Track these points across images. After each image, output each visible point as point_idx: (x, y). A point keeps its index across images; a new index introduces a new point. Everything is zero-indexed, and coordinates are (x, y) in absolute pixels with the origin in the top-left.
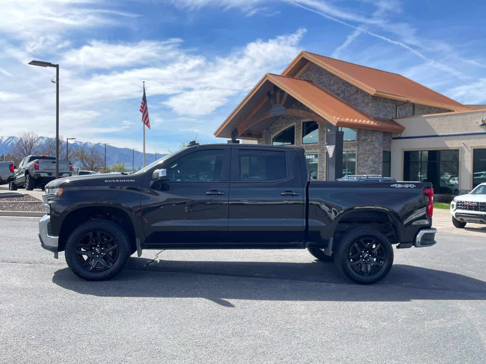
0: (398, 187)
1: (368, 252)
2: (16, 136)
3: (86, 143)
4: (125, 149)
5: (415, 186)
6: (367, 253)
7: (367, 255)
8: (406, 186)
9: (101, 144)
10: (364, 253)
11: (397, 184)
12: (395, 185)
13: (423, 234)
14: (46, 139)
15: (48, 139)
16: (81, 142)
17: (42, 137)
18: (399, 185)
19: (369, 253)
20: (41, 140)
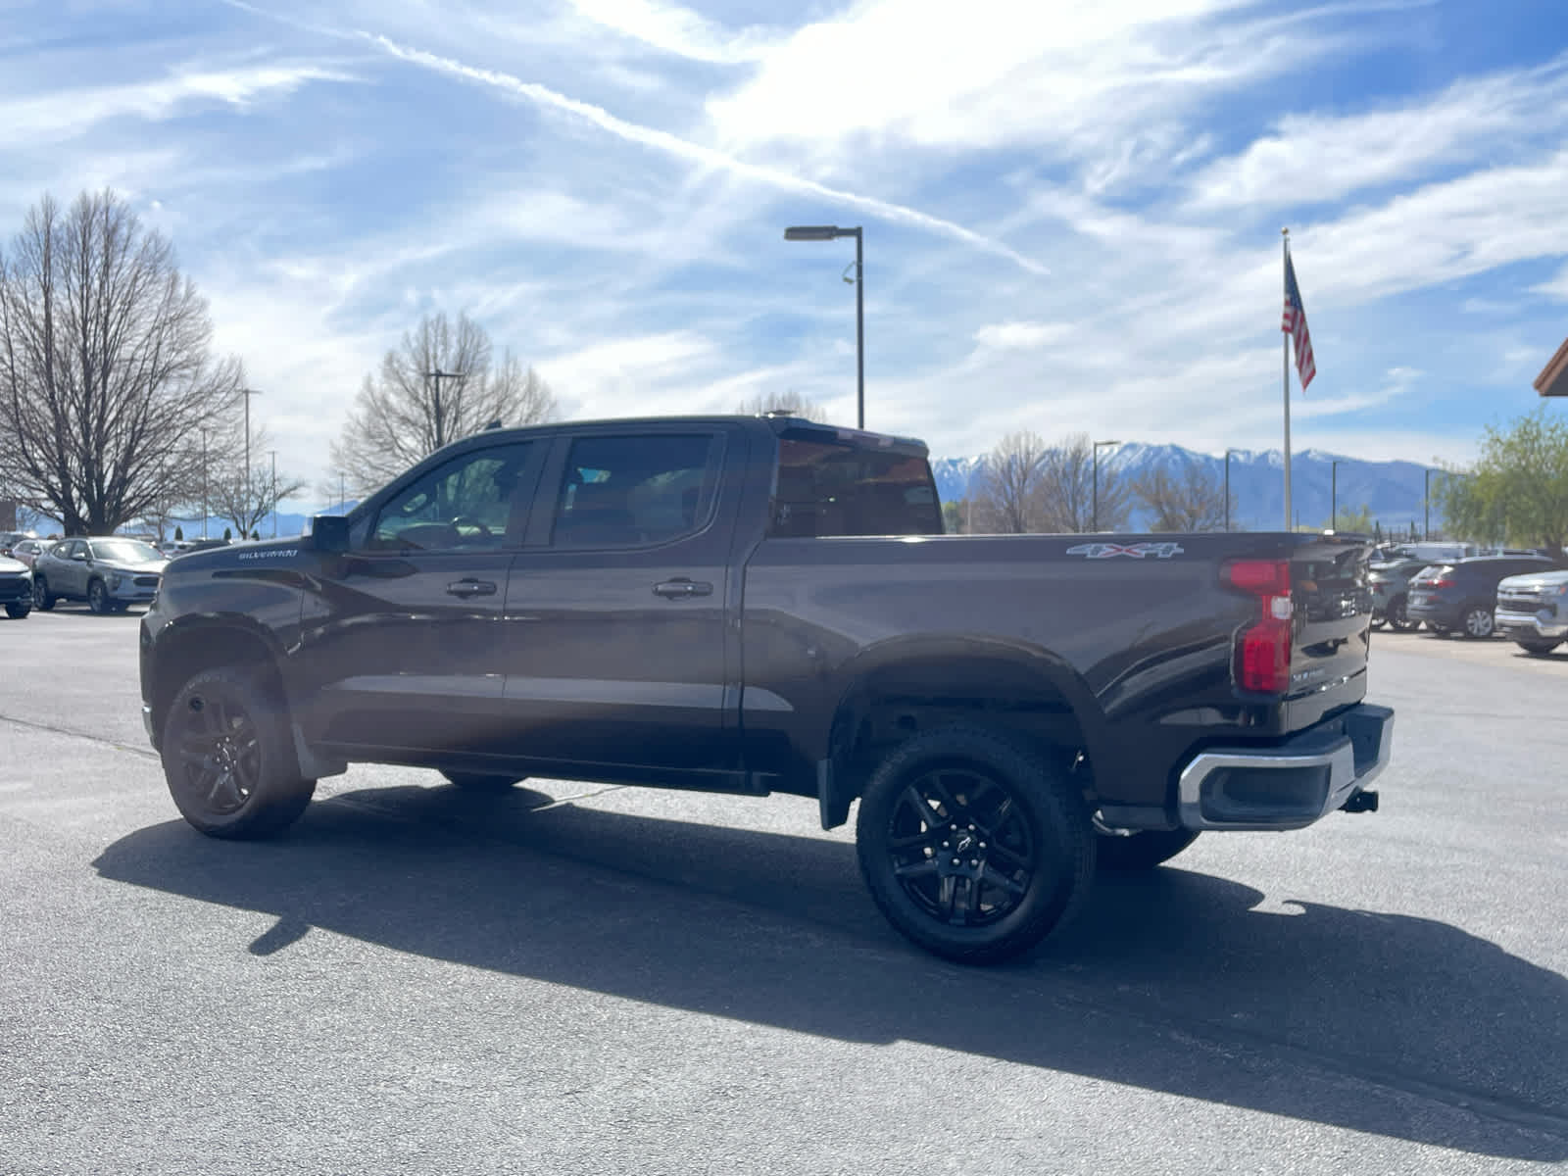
0: (1100, 555)
1: (971, 827)
2: (1062, 448)
3: (1264, 456)
4: (1398, 465)
5: (1182, 551)
6: (970, 833)
7: (968, 839)
8: (1137, 551)
9: (1314, 454)
10: (956, 832)
11: (1098, 545)
12: (1088, 550)
13: (1206, 772)
14: (1144, 448)
15: (1149, 448)
16: (1248, 453)
17: (1132, 446)
18: (1104, 546)
19: (978, 836)
20: (1128, 454)
